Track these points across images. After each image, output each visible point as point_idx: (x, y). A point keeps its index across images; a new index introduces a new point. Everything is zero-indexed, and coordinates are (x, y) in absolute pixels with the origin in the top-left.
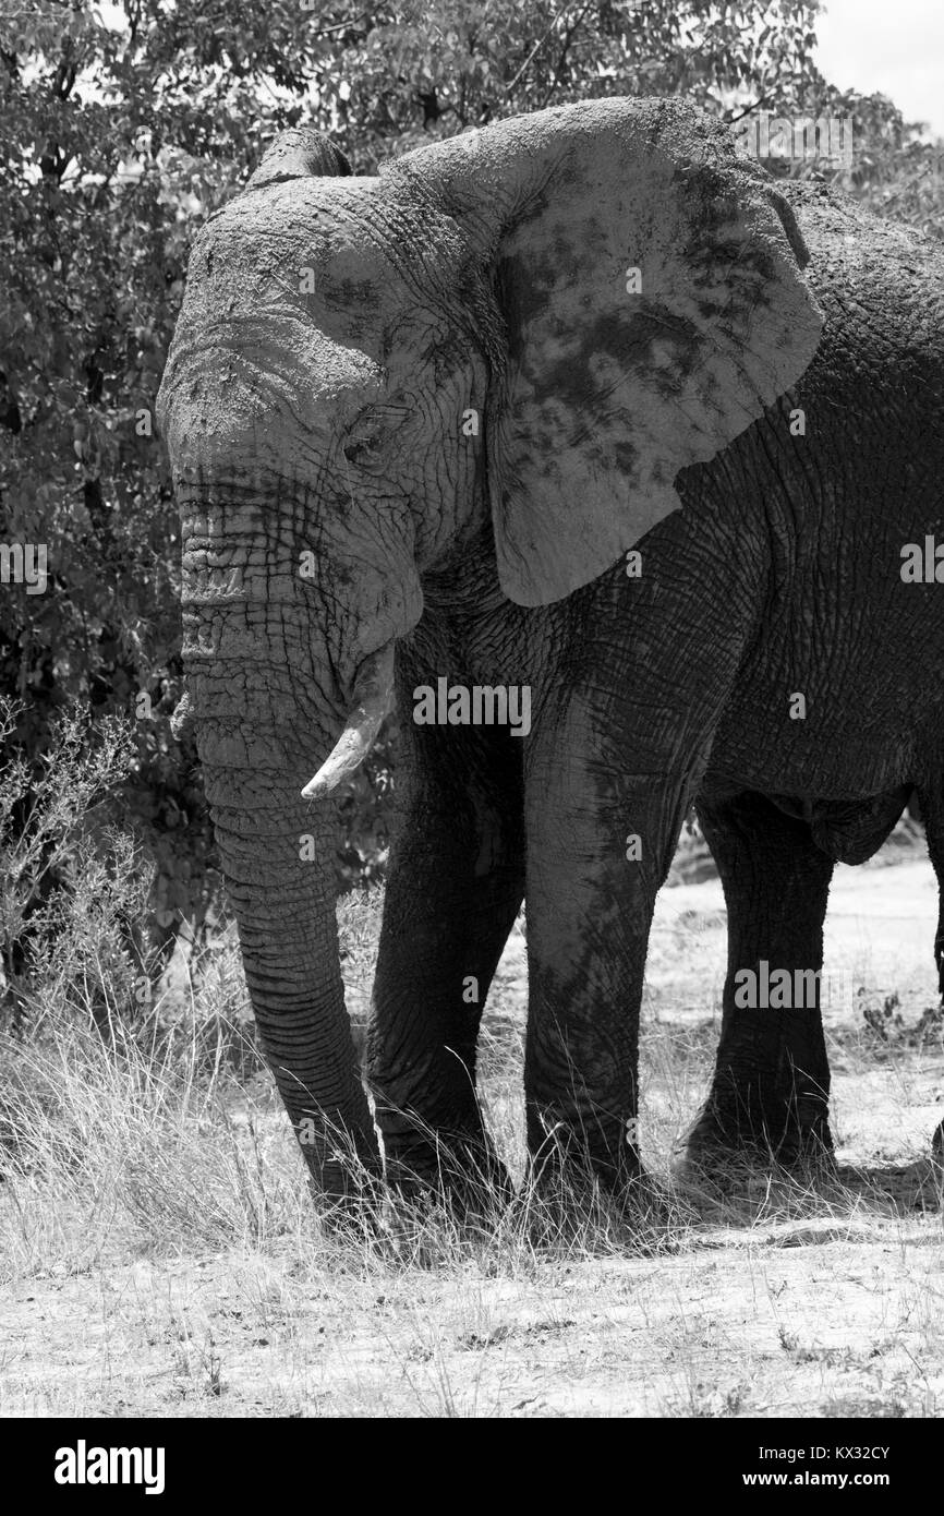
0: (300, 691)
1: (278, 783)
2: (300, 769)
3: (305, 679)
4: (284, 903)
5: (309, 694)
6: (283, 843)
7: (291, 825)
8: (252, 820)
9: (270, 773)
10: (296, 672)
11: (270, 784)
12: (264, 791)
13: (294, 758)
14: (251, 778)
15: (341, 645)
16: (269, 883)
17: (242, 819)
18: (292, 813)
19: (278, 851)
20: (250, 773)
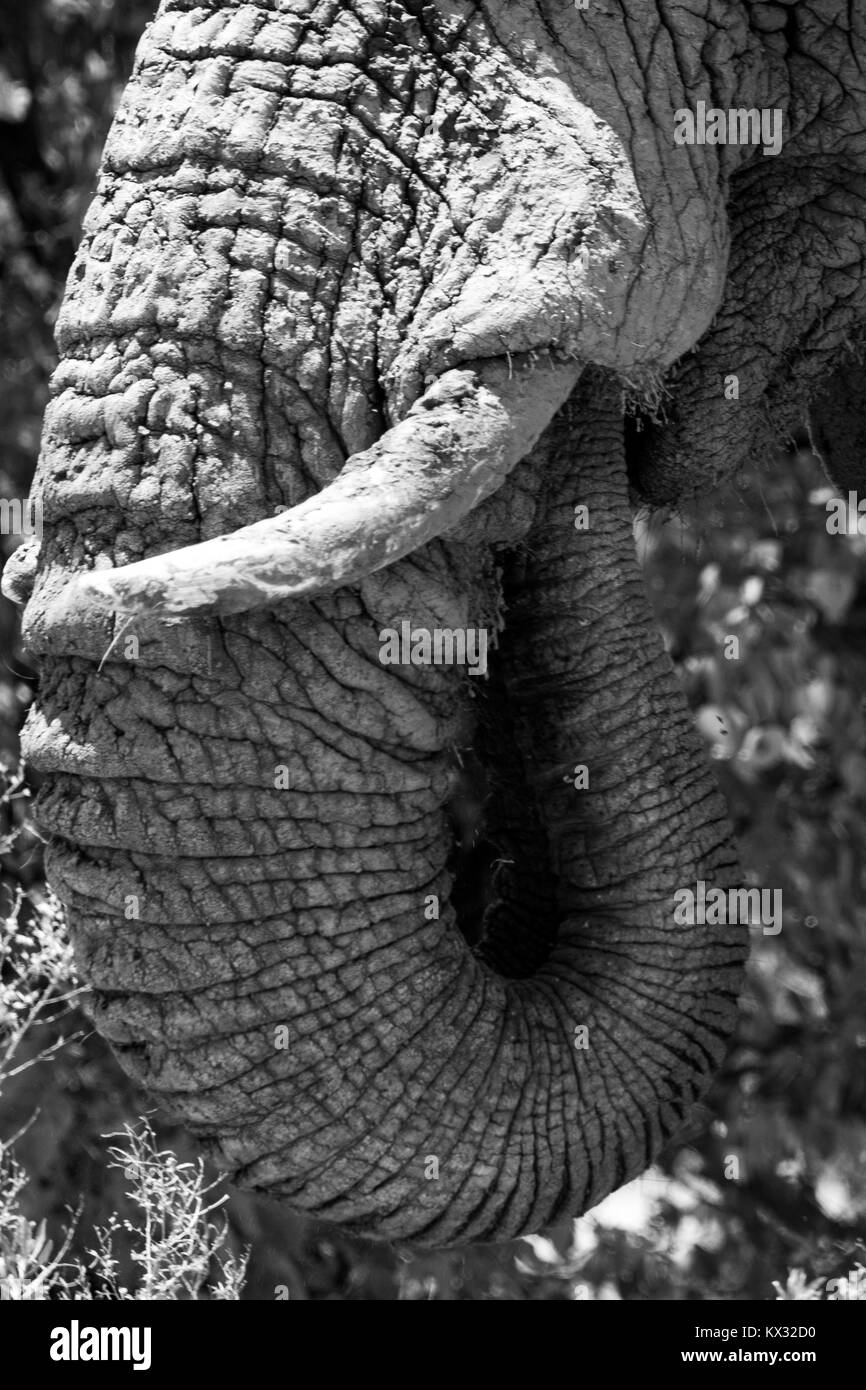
0: (282, 445)
1: (189, 717)
2: (255, 687)
3: (300, 410)
4: (214, 1039)
5: (307, 455)
6: (195, 879)
7: (216, 837)
8: (108, 807)
9: (167, 683)
10: (280, 387)
11: (162, 714)
12: (147, 733)
13: (239, 649)
14: (122, 692)
15: (410, 318)
16: (161, 985)
17: (86, 808)
18: (220, 804)
19: (176, 897)
20: (121, 677)
